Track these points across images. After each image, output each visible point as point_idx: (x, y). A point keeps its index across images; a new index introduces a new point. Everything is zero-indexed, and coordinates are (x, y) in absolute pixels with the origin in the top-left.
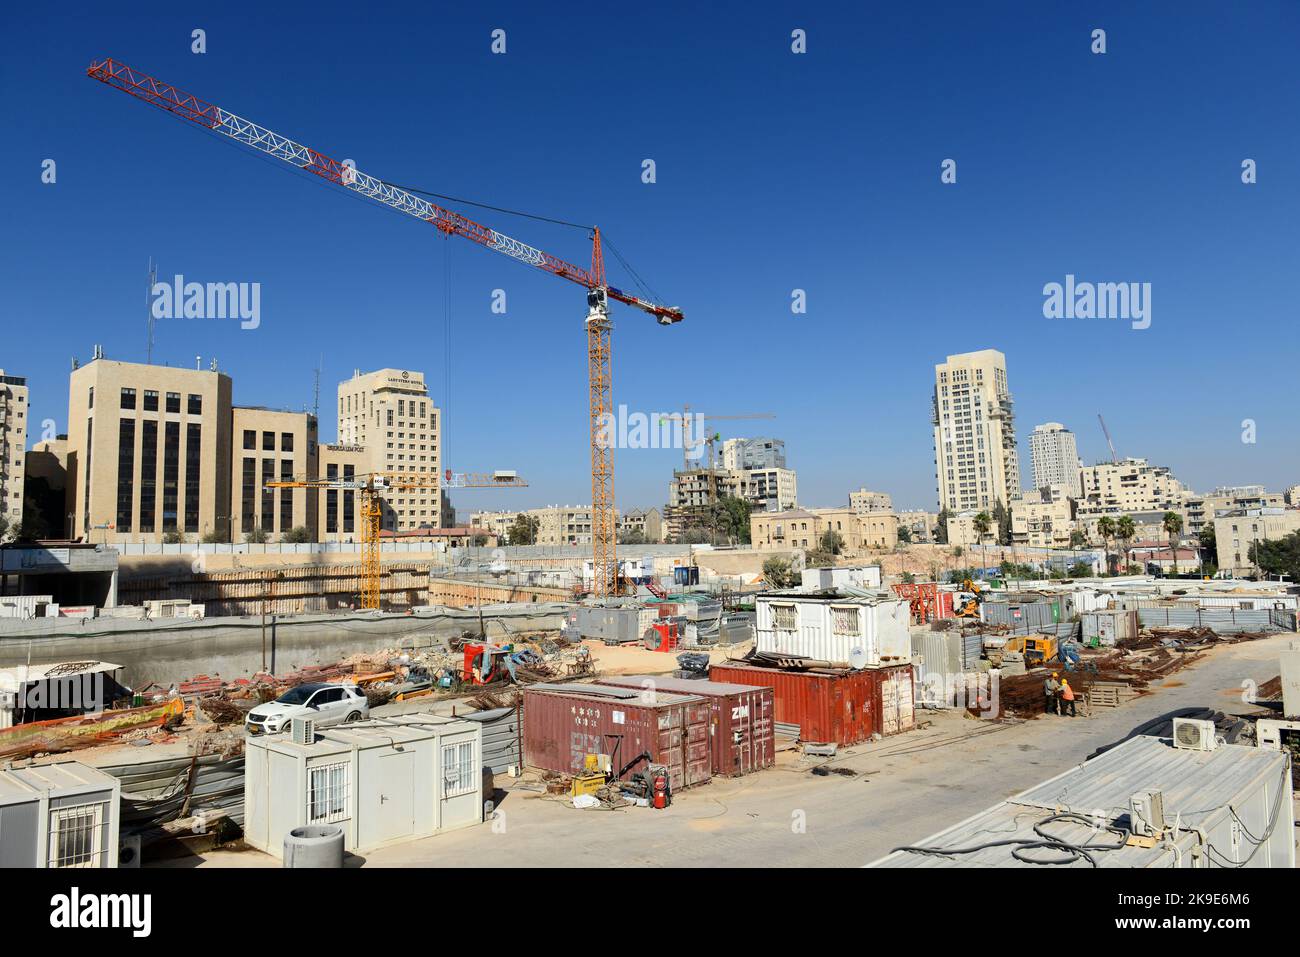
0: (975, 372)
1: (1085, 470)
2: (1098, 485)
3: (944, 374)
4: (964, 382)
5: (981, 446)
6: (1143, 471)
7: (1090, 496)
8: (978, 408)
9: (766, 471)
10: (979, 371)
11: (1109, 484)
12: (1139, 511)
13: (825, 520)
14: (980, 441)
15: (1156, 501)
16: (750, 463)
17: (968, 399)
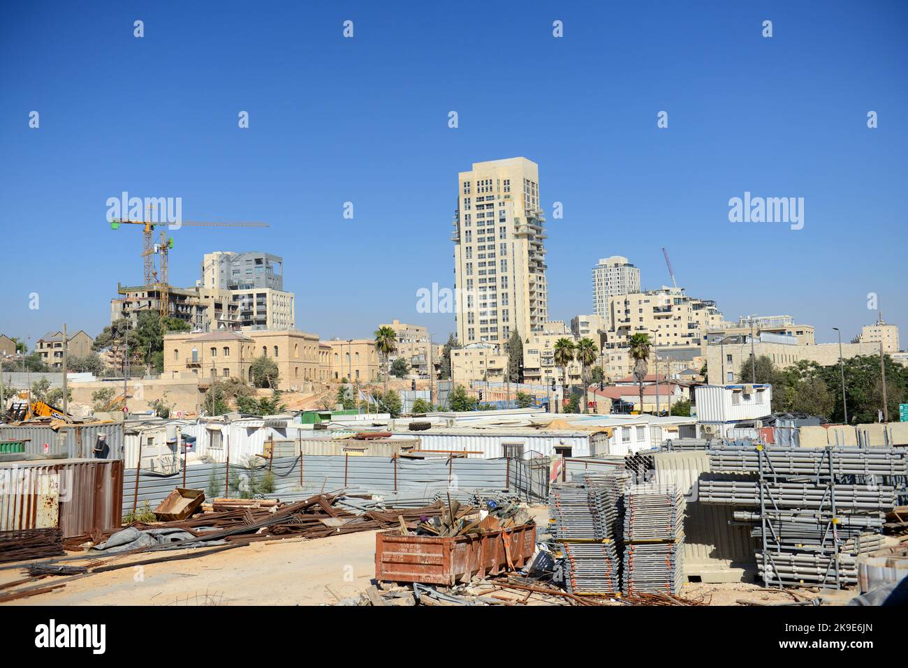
0: (502, 183)
1: (617, 298)
2: (629, 316)
3: (467, 184)
4: (489, 194)
5: (504, 269)
6: (678, 301)
7: (620, 329)
8: (503, 224)
9: (255, 291)
10: (507, 182)
11: (641, 315)
12: (670, 347)
13: (259, 344)
14: (504, 263)
15: (690, 335)
16: (236, 282)
17: (492, 214)
